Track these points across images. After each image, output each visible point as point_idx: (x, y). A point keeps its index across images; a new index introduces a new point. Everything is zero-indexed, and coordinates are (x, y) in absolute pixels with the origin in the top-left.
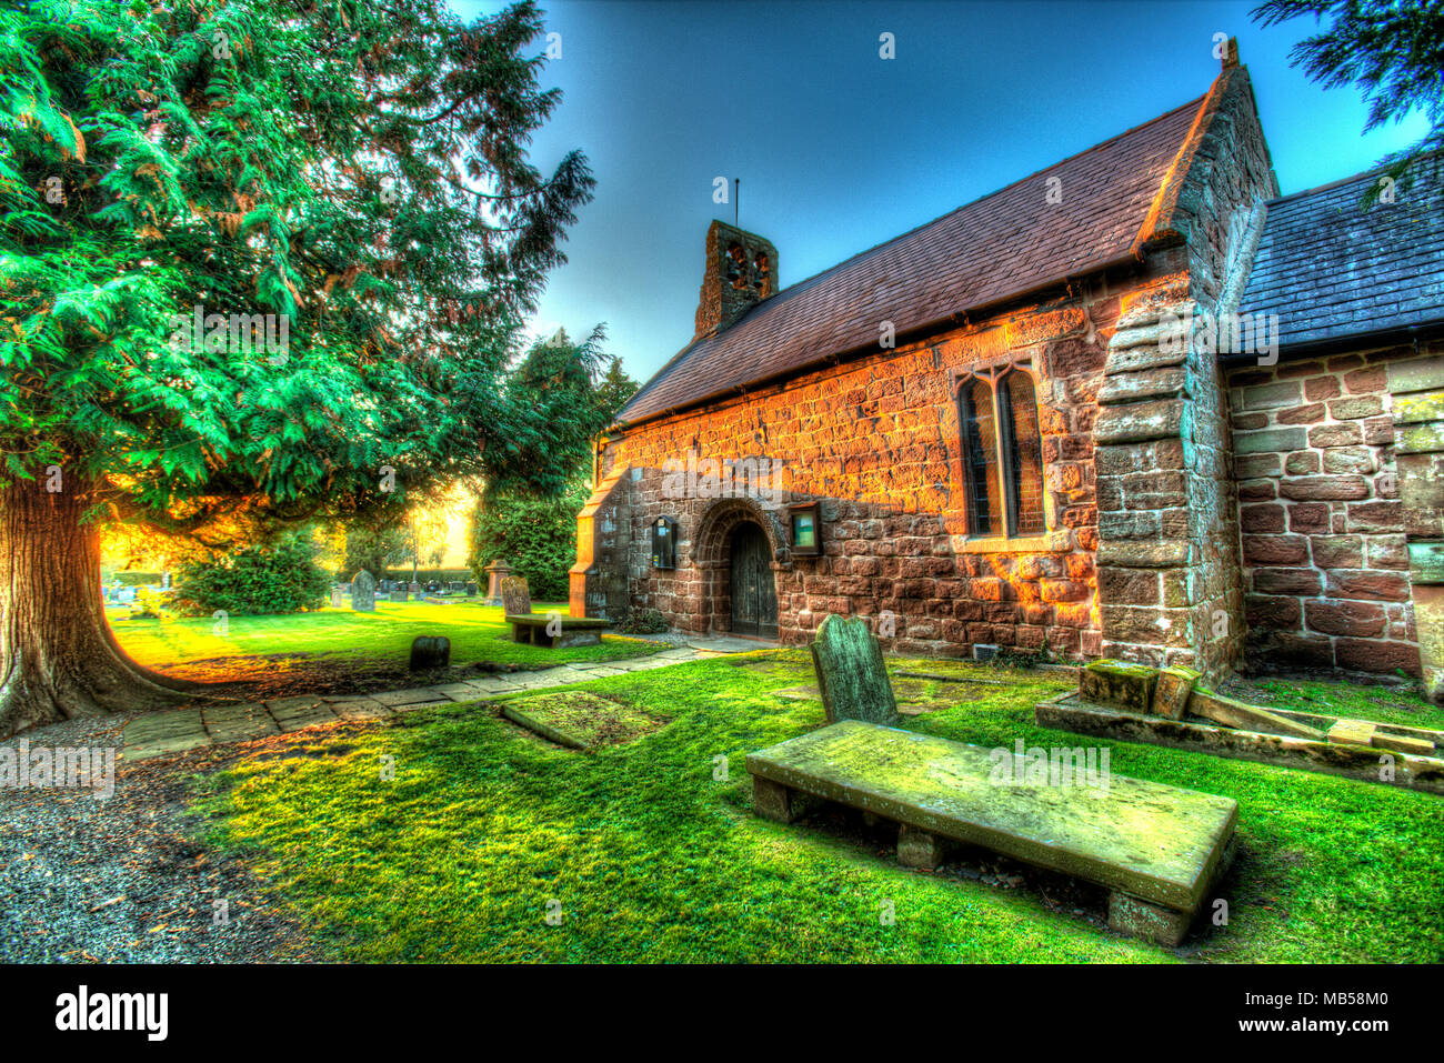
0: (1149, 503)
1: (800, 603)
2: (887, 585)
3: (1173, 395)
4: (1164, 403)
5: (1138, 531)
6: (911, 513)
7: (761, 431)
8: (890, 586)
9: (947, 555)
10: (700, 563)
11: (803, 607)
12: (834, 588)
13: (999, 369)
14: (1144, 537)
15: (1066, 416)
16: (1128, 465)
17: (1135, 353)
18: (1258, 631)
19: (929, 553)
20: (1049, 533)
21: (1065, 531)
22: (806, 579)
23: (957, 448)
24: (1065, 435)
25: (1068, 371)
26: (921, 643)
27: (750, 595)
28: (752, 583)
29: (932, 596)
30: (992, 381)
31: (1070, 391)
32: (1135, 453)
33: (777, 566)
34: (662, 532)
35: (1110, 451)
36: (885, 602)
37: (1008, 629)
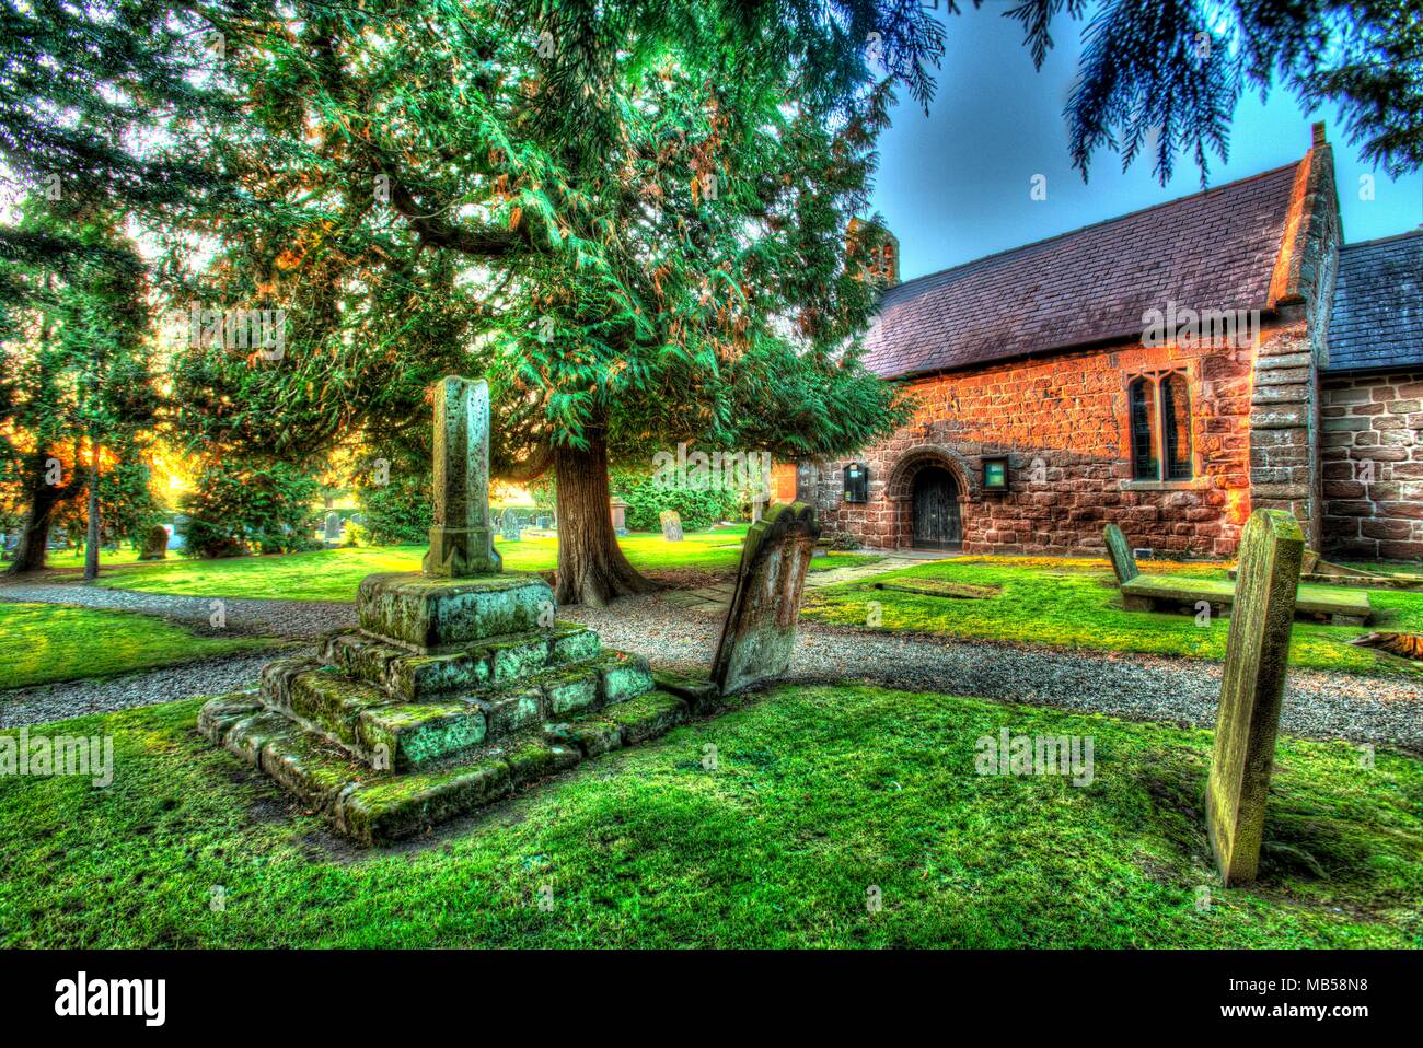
0: (1285, 463)
1: (987, 525)
2: (1064, 512)
3: (1302, 402)
4: (1295, 406)
5: (1276, 478)
6: (1087, 464)
7: (954, 403)
8: (1067, 512)
9: (1115, 491)
10: (893, 498)
11: (990, 527)
12: (1018, 514)
13: (1161, 372)
14: (1280, 482)
15: (1211, 405)
16: (1272, 441)
17: (1274, 373)
18: (1329, 538)
19: (1100, 490)
20: (1194, 479)
21: (1206, 477)
22: (993, 508)
23: (1126, 422)
24: (1210, 417)
25: (1215, 377)
26: (1092, 549)
27: (931, 520)
28: (933, 512)
29: (1102, 518)
30: (1156, 380)
31: (1215, 389)
32: (1277, 435)
33: (968, 498)
34: (854, 474)
35: (1261, 433)
36: (1061, 523)
37: (1161, 539)
